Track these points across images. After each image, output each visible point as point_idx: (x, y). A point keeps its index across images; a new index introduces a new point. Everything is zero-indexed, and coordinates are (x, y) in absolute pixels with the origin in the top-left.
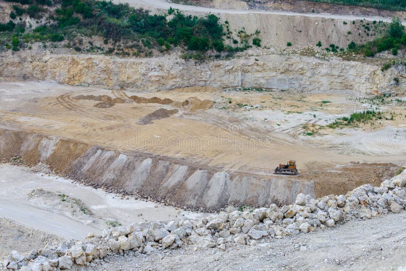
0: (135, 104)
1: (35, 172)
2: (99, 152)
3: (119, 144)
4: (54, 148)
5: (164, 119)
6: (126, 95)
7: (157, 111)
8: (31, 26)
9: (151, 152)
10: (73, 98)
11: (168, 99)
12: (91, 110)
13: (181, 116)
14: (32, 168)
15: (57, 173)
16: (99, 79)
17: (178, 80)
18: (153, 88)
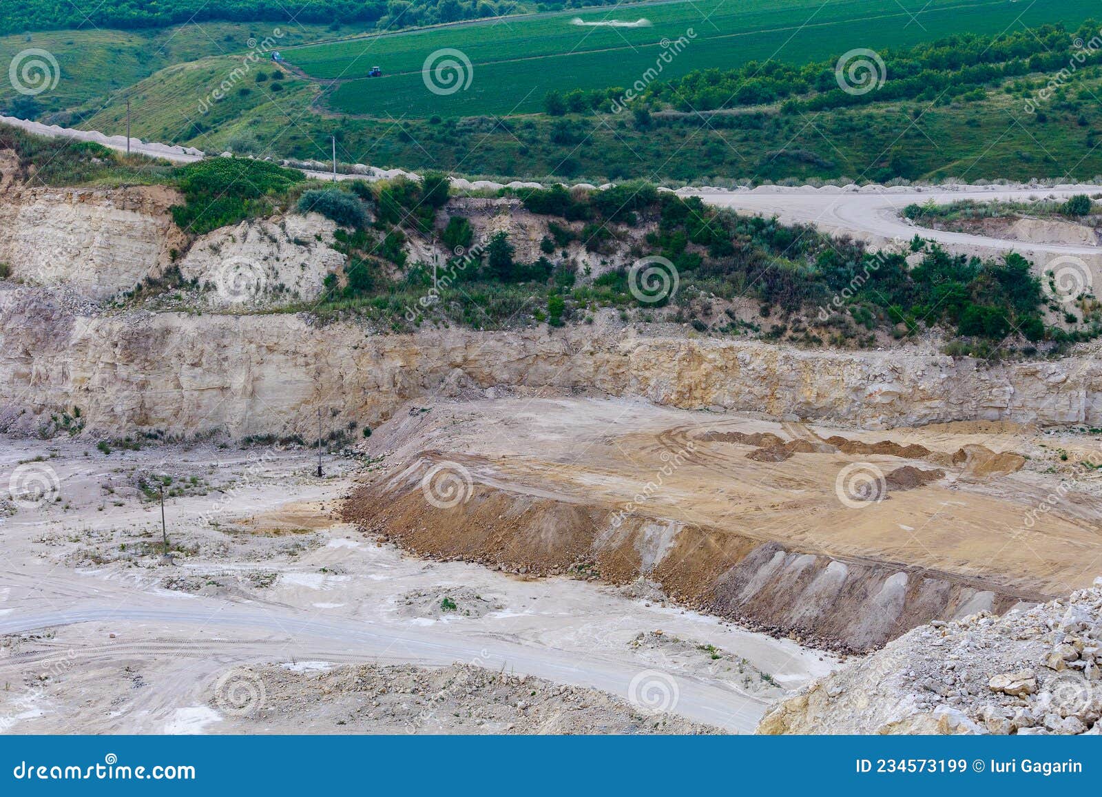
0: (840, 455)
1: (631, 597)
2: (780, 555)
3: (821, 539)
4: (671, 545)
5: (914, 490)
6: (816, 435)
7: (898, 471)
8: (588, 272)
9: (900, 560)
10: (695, 438)
11: (919, 447)
12: (741, 465)
13: (954, 485)
14: (623, 588)
15: (680, 602)
16: (749, 397)
17: (936, 403)
18: (876, 421)
